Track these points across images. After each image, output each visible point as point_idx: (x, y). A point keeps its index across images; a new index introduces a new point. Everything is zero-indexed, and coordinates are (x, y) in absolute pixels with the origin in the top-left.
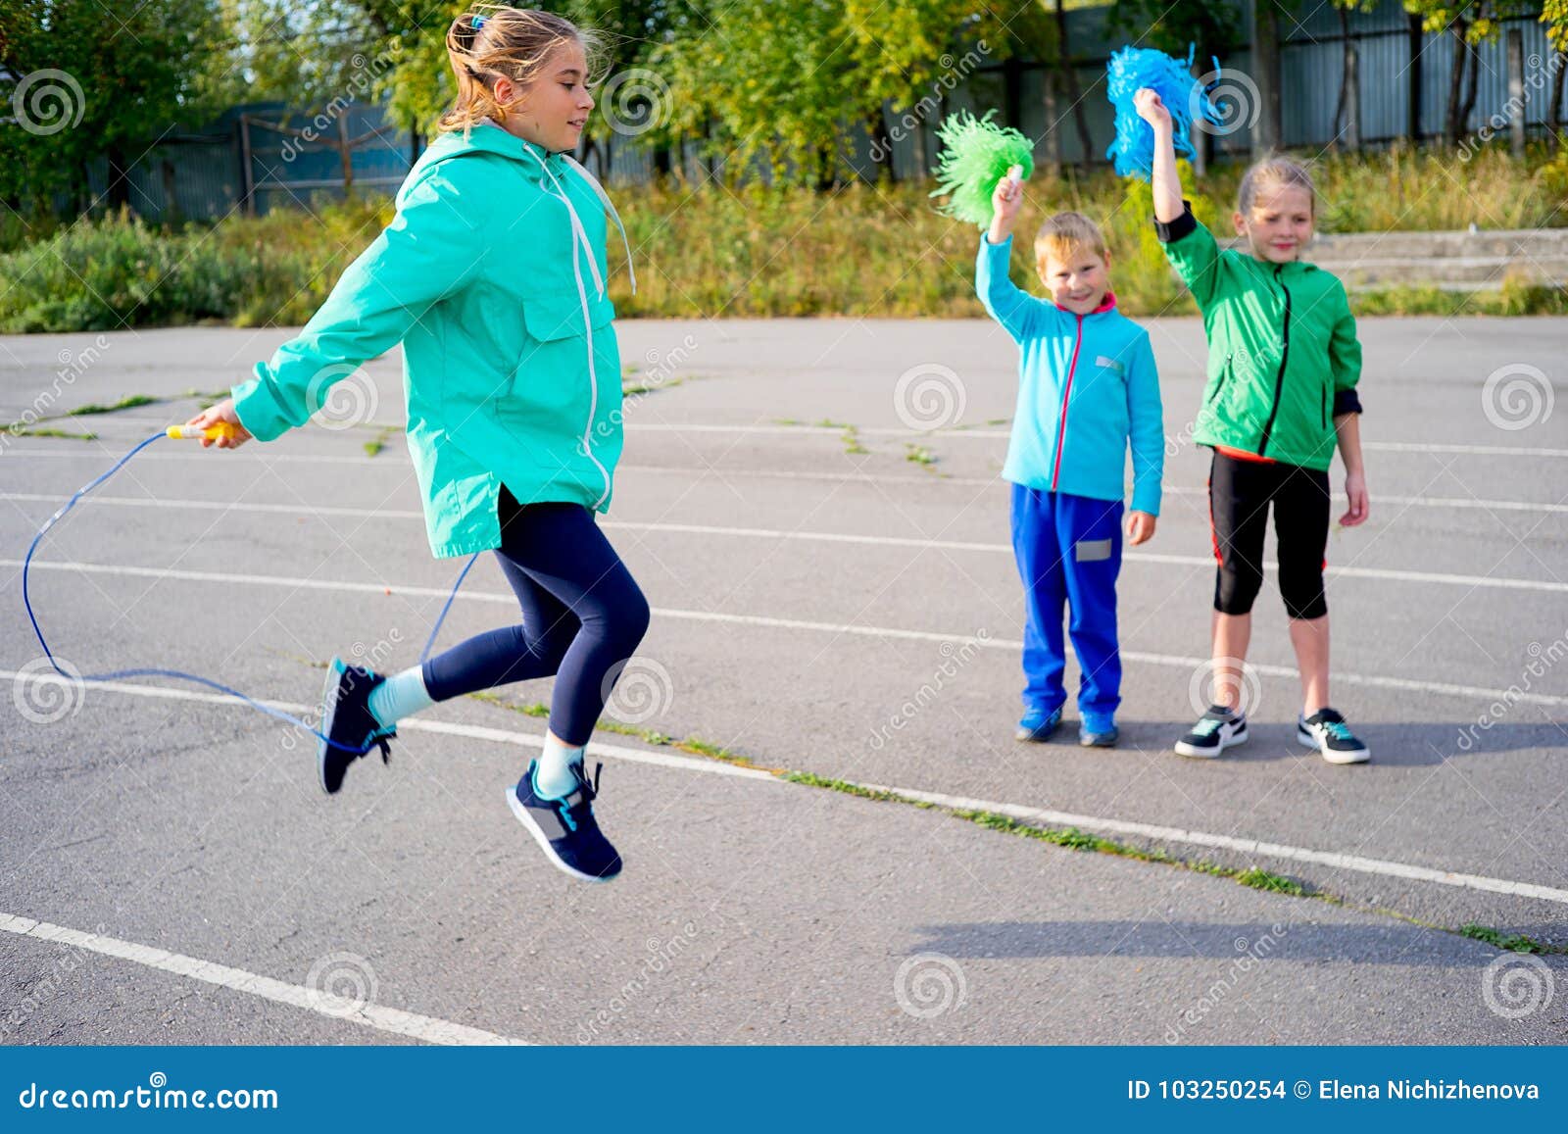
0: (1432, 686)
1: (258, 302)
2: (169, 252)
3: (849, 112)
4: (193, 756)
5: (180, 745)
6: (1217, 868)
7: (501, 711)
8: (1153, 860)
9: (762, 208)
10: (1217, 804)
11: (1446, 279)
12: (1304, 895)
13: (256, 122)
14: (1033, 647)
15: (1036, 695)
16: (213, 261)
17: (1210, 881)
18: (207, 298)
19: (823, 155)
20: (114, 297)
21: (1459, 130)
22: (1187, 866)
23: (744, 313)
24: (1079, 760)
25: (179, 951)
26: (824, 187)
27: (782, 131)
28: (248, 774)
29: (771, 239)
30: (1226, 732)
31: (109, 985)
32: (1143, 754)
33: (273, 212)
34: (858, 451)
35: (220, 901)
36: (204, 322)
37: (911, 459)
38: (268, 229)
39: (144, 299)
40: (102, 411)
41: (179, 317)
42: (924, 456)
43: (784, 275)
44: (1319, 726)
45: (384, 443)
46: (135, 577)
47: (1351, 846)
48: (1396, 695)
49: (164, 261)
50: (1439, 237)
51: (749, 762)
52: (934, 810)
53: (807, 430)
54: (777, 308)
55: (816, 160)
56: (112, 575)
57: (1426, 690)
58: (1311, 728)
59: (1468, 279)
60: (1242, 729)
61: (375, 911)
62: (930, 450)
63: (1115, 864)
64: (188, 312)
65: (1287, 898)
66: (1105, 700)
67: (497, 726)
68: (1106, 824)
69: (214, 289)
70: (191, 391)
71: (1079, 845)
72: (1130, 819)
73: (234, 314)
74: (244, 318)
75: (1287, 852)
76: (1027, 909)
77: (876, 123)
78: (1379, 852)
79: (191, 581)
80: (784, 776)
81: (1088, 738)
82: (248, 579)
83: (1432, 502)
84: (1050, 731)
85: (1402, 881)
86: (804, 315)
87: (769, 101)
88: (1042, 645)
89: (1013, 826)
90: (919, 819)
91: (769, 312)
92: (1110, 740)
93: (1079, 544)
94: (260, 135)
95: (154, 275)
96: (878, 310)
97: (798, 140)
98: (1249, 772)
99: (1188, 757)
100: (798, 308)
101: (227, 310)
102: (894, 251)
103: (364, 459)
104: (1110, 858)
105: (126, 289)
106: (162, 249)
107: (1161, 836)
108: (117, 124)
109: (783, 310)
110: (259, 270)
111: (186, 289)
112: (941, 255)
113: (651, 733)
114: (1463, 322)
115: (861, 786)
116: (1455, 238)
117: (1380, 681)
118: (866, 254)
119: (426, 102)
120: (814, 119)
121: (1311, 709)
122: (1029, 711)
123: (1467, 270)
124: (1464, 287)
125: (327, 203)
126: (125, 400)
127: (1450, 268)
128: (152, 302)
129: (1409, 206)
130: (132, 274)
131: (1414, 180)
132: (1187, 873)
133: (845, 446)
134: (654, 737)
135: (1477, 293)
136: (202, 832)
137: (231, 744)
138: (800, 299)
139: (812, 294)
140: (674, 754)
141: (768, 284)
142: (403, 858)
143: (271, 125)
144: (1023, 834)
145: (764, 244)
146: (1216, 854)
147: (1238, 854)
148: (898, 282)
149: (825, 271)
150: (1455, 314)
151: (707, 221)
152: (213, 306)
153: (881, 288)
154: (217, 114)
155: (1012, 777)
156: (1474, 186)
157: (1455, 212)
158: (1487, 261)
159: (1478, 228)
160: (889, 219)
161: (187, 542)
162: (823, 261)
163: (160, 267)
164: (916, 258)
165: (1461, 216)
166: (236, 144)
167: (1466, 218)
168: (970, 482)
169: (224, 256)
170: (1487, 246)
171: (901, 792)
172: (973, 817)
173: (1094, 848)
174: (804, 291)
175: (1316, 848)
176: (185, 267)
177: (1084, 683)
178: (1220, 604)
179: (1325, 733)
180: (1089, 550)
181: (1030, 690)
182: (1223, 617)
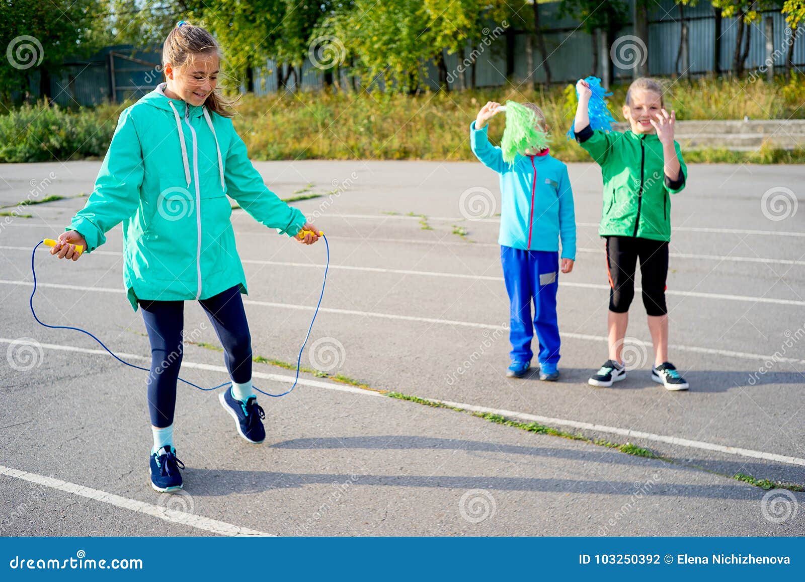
0: (720, 352)
2: (71, 122)
3: (425, 54)
4: (79, 381)
5: (72, 375)
6: (609, 443)
8: (576, 439)
9: (380, 103)
10: (610, 411)
11: (732, 145)
12: (653, 458)
13: (117, 55)
14: (516, 330)
15: (517, 354)
16: (94, 127)
17: (605, 449)
18: (90, 146)
19: (412, 76)
20: (42, 145)
21: (740, 69)
22: (593, 442)
23: (370, 157)
24: (539, 388)
25: (69, 481)
26: (412, 93)
27: (391, 64)
28: (107, 391)
29: (384, 119)
30: (615, 374)
32: (571, 385)
34: (428, 228)
35: (91, 455)
37: (455, 233)
39: (57, 145)
40: (35, 203)
41: (75, 155)
42: (461, 231)
43: (390, 138)
44: (663, 371)
47: (679, 433)
48: (703, 356)
49: (69, 126)
50: (729, 123)
51: (368, 387)
52: (463, 412)
53: (401, 217)
54: (387, 155)
55: (408, 80)
57: (718, 353)
58: (658, 372)
59: (743, 145)
60: (623, 372)
62: (464, 228)
63: (556, 441)
64: (81, 153)
65: (644, 459)
66: (553, 357)
68: (552, 420)
69: (94, 141)
70: (82, 194)
71: (538, 431)
72: (564, 418)
75: (645, 435)
77: (439, 60)
78: (691, 435)
79: (79, 291)
80: (386, 394)
81: (543, 376)
83: (723, 258)
84: (523, 372)
86: (401, 159)
87: (384, 48)
88: (522, 329)
89: (504, 421)
90: (456, 417)
91: (383, 157)
92: (555, 377)
93: (541, 276)
94: (119, 62)
95: (63, 133)
96: (439, 157)
97: (399, 69)
98: (626, 395)
99: (595, 386)
100: (398, 155)
101: (101, 152)
102: (447, 127)
104: (554, 438)
105: (49, 141)
106: (68, 120)
107: (580, 426)
108: (45, 55)
109: (390, 156)
111: (80, 141)
113: (317, 371)
114: (741, 167)
115: (426, 400)
116: (737, 124)
117: (694, 349)
118: (432, 128)
120: (407, 57)
121: (659, 362)
122: (514, 362)
123: (743, 140)
124: (741, 149)
126: (47, 198)
127: (734, 139)
128: (62, 147)
129: (713, 107)
130: (51, 133)
131: (716, 94)
132: (594, 446)
133: (421, 226)
134: (319, 373)
135: (748, 152)
136: (83, 420)
137: (98, 375)
138: (398, 151)
139: (405, 148)
140: (329, 382)
141: (382, 143)
142: (187, 434)
143: (125, 57)
144: (509, 425)
145: (379, 122)
146: (608, 436)
147: (620, 436)
148: (449, 142)
149: (411, 136)
150: (736, 162)
151: (351, 109)
152: (94, 150)
153: (440, 145)
154: (97, 51)
155: (505, 396)
156: (746, 97)
157: (736, 111)
158: (753, 136)
159: (749, 119)
160: (445, 110)
161: (78, 271)
162: (410, 131)
163: (66, 129)
164: (458, 130)
165: (739, 112)
166: (107, 67)
167: (742, 113)
168: (485, 245)
169: (101, 124)
170: (753, 129)
171: (447, 403)
172: (484, 416)
173: (545, 432)
174: (400, 147)
175: (660, 434)
176: (79, 129)
177: (541, 348)
178: (612, 308)
179: (666, 375)
180: (545, 279)
181: (515, 351)
182: (613, 314)
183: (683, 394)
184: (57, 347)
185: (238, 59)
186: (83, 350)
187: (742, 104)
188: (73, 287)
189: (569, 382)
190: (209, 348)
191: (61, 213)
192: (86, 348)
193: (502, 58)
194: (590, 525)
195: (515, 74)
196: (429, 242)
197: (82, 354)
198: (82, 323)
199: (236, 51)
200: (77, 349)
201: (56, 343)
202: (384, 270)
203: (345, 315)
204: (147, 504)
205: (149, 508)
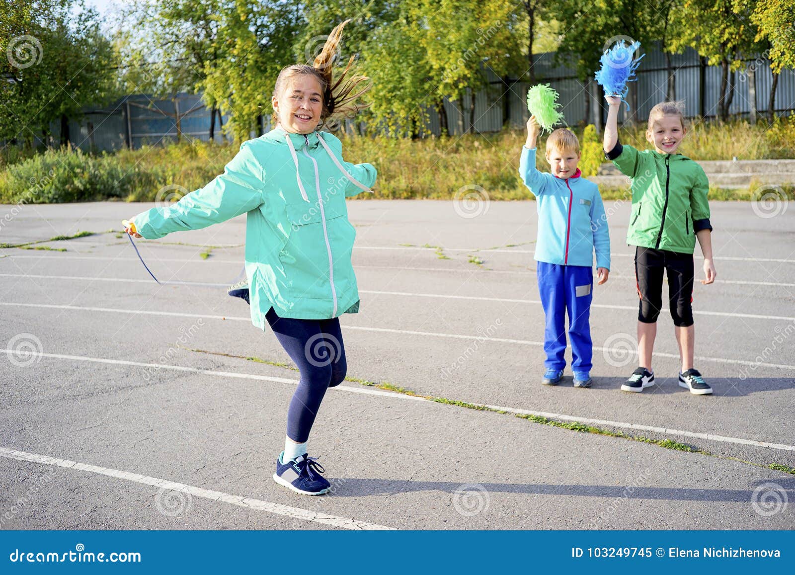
0: (739, 362)
1: (139, 190)
2: (94, 166)
3: (427, 101)
4: (141, 390)
5: (133, 385)
6: (649, 439)
7: (289, 371)
8: (617, 436)
9: (386, 147)
10: (644, 412)
11: (722, 183)
12: (692, 451)
13: (133, 104)
14: (549, 340)
15: (551, 363)
16: (116, 169)
17: (646, 445)
18: (113, 188)
19: (414, 122)
20: (67, 187)
21: (724, 114)
22: (633, 439)
23: (378, 197)
24: (575, 394)
25: (148, 475)
26: (415, 137)
27: (395, 110)
28: (169, 398)
29: (391, 162)
30: (645, 380)
31: (116, 490)
32: (605, 391)
33: (143, 147)
34: (444, 258)
35: (165, 453)
36: (112, 199)
37: (471, 262)
38: (141, 155)
39: (81, 187)
40: (67, 238)
41: (99, 197)
42: (477, 260)
43: (398, 178)
44: (688, 377)
45: (211, 254)
46: (97, 312)
47: (712, 430)
48: (723, 365)
49: (92, 170)
50: (718, 163)
51: (414, 393)
52: (507, 414)
53: (418, 249)
54: (395, 195)
55: (411, 124)
56: (85, 310)
57: (737, 363)
58: (684, 379)
59: (733, 183)
60: (653, 379)
61: (241, 458)
62: (479, 258)
63: (599, 438)
64: (104, 194)
65: (683, 453)
66: (586, 366)
67: (288, 378)
68: (592, 421)
69: (116, 183)
70: (111, 230)
71: (580, 430)
72: (603, 419)
73: (126, 196)
74: (131, 197)
75: (681, 433)
76: (560, 457)
77: (440, 107)
78: (725, 432)
79: (125, 314)
80: (432, 399)
81: (577, 383)
82: (154, 313)
83: (727, 282)
84: (558, 380)
85: (738, 445)
86: (407, 198)
87: (389, 95)
88: (555, 339)
89: (547, 421)
90: (501, 418)
91: (391, 196)
92: (589, 384)
93: (577, 288)
94: (135, 110)
95: (86, 175)
96: (445, 196)
97: (402, 114)
98: (657, 400)
99: (627, 392)
100: (405, 194)
101: (123, 194)
102: (451, 168)
103: (201, 260)
104: (596, 435)
105: (73, 183)
106: (91, 163)
107: (619, 426)
108: (66, 104)
109: (397, 196)
110: (139, 174)
111: (103, 183)
112: (475, 170)
113: (364, 381)
114: (731, 203)
115: (470, 404)
116: (727, 163)
117: (714, 359)
118: (437, 169)
119: (221, 93)
120: (410, 104)
121: (685, 369)
122: (549, 371)
123: (732, 179)
124: (731, 187)
125: (170, 143)
126: (78, 234)
127: (724, 178)
128: (85, 189)
129: (702, 149)
130: (76, 175)
131: (704, 136)
132: (634, 442)
133: (438, 256)
134: (365, 382)
135: (737, 190)
136: (151, 423)
137: (158, 385)
138: (406, 190)
139: (412, 188)
140: (376, 390)
141: (389, 183)
142: (251, 434)
143: (142, 106)
144: (552, 424)
145: (387, 164)
146: (647, 433)
147: (657, 433)
148: (454, 183)
149: (418, 177)
150: (727, 200)
151: (360, 152)
152: (116, 191)
153: (445, 186)
154: (115, 100)
155: (543, 400)
156: (734, 139)
157: (725, 151)
158: (742, 175)
159: (737, 159)
160: (449, 153)
161: (120, 296)
162: (417, 172)
163: (89, 172)
164: (462, 171)
165: (728, 153)
166: (123, 114)
167: (730, 154)
168: (501, 272)
169: (121, 167)
170: (742, 168)
171: (490, 406)
172: (527, 418)
173: (588, 431)
174: (407, 186)
175: (695, 431)
176: (102, 172)
177: (574, 356)
178: (641, 318)
179: (691, 380)
180: (581, 291)
181: (549, 360)
182: (642, 324)
183: (710, 398)
184: (114, 362)
185: (250, 107)
186: (139, 364)
187: (730, 146)
188: (118, 311)
189: (602, 388)
190: (257, 361)
191: (93, 247)
192: (142, 362)
193: (498, 105)
194: (642, 508)
195: (511, 121)
196: (447, 270)
197: (138, 367)
198: (133, 341)
199: (247, 100)
200: (133, 363)
201: (112, 358)
202: (410, 294)
203: (379, 333)
204: (225, 494)
205: (227, 498)
